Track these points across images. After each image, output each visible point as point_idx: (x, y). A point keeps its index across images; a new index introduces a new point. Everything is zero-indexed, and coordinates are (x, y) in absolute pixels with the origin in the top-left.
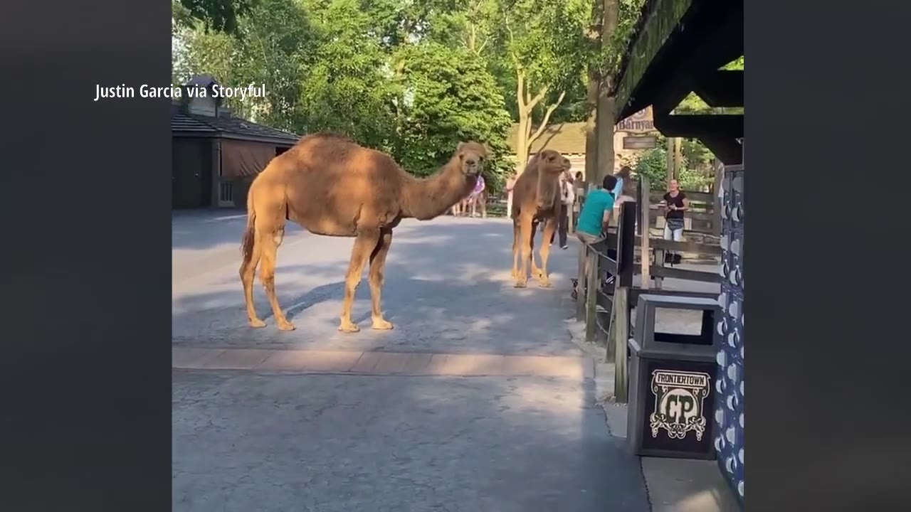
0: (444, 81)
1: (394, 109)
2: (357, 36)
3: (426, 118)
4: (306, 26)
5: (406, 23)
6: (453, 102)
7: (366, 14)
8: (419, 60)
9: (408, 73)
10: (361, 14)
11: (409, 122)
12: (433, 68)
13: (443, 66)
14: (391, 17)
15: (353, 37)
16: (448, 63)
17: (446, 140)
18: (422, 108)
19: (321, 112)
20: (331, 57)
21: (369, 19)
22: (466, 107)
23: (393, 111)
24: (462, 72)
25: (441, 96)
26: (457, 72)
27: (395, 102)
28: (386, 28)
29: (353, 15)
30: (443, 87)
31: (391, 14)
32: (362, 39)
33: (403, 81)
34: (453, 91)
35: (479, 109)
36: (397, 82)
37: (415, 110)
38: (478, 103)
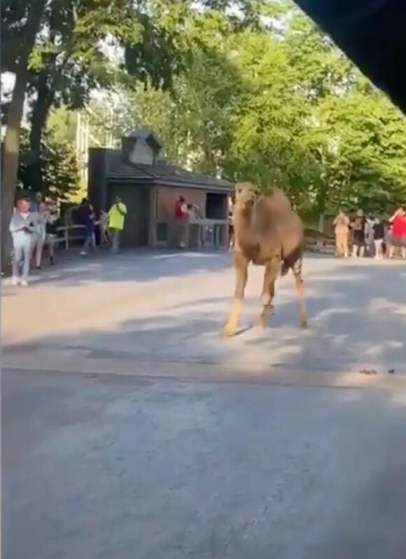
0: (367, 131)
1: (319, 157)
2: (286, 90)
3: (349, 166)
4: (239, 81)
5: (332, 77)
6: (376, 150)
7: (294, 69)
8: (344, 111)
9: (333, 123)
10: (289, 69)
11: (332, 169)
12: (357, 119)
13: (367, 116)
14: (318, 71)
15: (281, 90)
16: (371, 114)
17: (368, 187)
18: (346, 156)
19: (250, 160)
20: (260, 109)
21: (298, 74)
22: (388, 154)
23: (318, 159)
24: (385, 122)
25: (364, 144)
26: (380, 122)
27: (320, 150)
28: (313, 81)
29: (283, 70)
30: (366, 135)
31: (318, 69)
32: (290, 92)
33: (328, 131)
34: (375, 140)
35: (400, 157)
36: (322, 132)
37: (339, 158)
38: (400, 152)
